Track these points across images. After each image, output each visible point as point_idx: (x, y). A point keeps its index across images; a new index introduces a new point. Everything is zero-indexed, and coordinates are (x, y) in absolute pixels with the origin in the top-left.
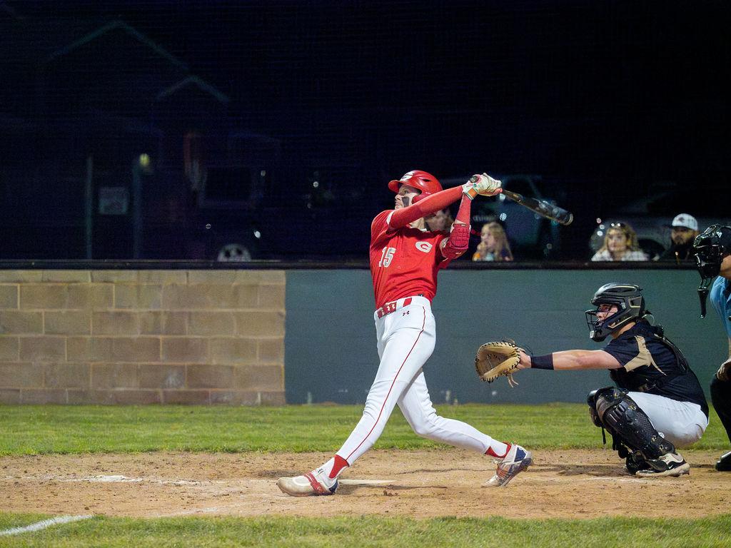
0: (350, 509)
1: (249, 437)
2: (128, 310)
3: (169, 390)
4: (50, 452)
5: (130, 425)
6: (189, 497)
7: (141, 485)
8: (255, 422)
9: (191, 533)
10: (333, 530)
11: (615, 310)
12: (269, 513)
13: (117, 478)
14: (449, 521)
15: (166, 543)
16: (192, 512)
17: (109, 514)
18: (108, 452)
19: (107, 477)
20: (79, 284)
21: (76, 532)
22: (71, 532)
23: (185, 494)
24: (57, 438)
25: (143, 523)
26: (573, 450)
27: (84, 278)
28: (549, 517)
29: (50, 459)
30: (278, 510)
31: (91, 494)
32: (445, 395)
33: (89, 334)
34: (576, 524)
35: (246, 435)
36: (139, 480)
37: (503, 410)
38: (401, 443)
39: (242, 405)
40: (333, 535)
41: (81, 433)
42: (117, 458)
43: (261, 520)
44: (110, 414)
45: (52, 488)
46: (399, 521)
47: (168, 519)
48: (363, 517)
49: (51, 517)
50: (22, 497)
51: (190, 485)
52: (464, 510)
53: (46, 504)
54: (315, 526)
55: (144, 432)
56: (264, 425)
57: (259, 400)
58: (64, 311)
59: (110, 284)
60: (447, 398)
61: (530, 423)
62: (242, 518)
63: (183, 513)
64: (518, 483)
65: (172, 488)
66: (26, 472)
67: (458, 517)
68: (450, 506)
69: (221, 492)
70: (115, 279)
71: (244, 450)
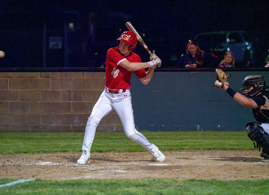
0: (150, 176)
1: (109, 146)
2: (57, 90)
3: (75, 125)
4: (20, 152)
5: (56, 140)
6: (79, 171)
7: (58, 166)
8: (112, 139)
9: (78, 187)
10: (141, 185)
11: (252, 88)
12: (113, 178)
13: (48, 163)
14: (192, 181)
15: (66, 191)
16: (80, 178)
17: (43, 178)
18: (45, 152)
19: (44, 163)
20: (35, 78)
21: (27, 187)
22: (25, 186)
23: (77, 170)
24: (23, 146)
25: (57, 182)
26: (251, 151)
27: (38, 76)
28: (237, 179)
29: (19, 155)
30: (118, 177)
31: (36, 170)
32: (197, 127)
33: (39, 100)
34: (249, 182)
35: (108, 144)
36: (58, 164)
37: (222, 133)
38: (175, 148)
39: (107, 132)
40: (140, 187)
41: (35, 144)
42: (49, 155)
43: (109, 181)
44: (48, 136)
45: (19, 168)
46: (170, 181)
47: (68, 180)
48: (154, 180)
49: (16, 180)
50: (5, 171)
51: (80, 166)
52: (200, 177)
53: (16, 174)
54: (133, 183)
55: (63, 144)
56: (116, 140)
57: (115, 130)
58: (28, 90)
59: (49, 78)
60: (198, 128)
61: (234, 139)
62: (101, 180)
63: (75, 178)
64: (225, 165)
65: (72, 168)
66: (8, 161)
67: (197, 179)
68: (194, 175)
69: (93, 169)
70: (51, 76)
71: (106, 151)
